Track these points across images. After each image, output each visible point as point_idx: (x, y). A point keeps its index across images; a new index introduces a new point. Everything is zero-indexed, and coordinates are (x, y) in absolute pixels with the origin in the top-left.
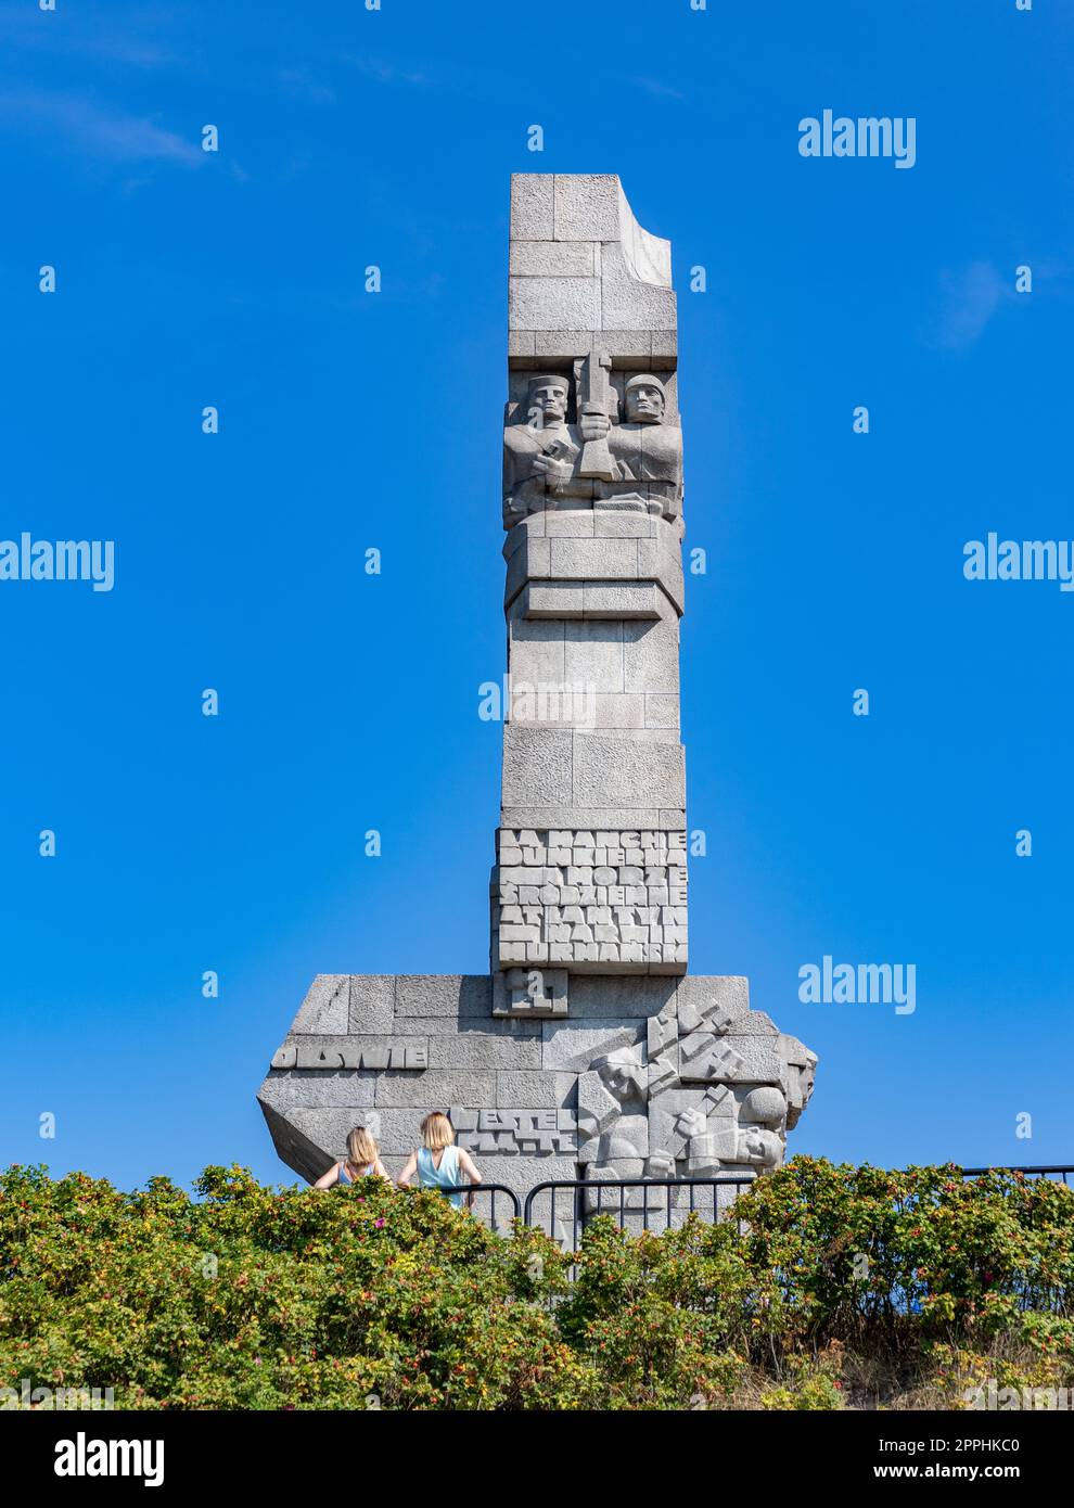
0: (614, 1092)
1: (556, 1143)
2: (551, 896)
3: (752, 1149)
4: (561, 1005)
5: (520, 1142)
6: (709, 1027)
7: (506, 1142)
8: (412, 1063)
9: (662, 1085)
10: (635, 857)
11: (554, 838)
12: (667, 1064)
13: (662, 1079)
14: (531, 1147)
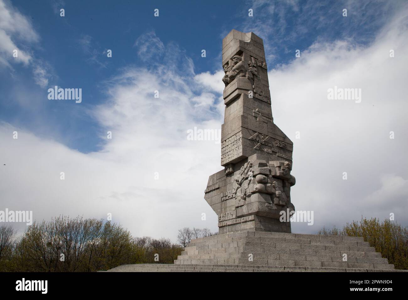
0: (238, 183)
1: (232, 196)
2: (226, 151)
3: (256, 189)
4: (231, 170)
5: (229, 197)
6: (248, 166)
7: (227, 198)
8: (217, 187)
9: (243, 180)
10: (235, 139)
11: (227, 141)
12: (243, 176)
13: (243, 179)
14: (230, 198)
